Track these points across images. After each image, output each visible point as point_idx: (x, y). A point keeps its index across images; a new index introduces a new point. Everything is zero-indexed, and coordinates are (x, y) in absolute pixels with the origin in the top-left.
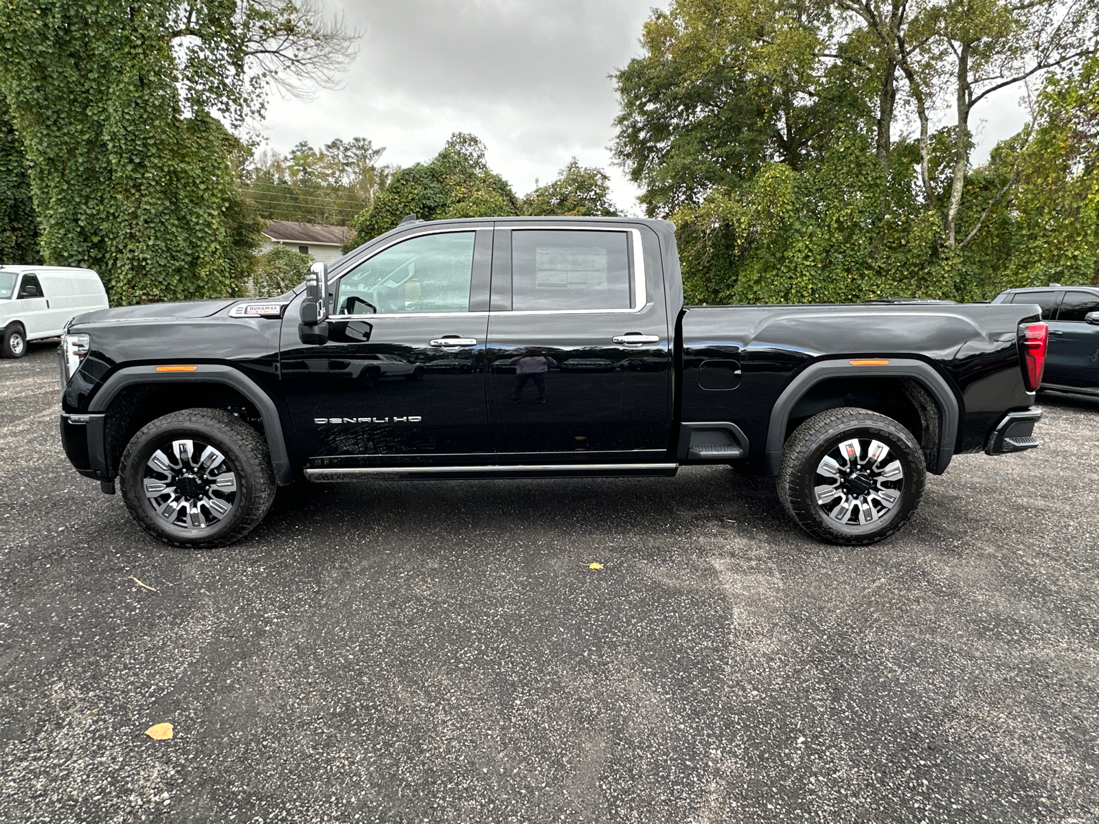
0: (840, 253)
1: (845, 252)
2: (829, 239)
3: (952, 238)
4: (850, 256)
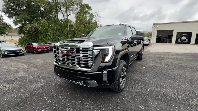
3: (69, 32)
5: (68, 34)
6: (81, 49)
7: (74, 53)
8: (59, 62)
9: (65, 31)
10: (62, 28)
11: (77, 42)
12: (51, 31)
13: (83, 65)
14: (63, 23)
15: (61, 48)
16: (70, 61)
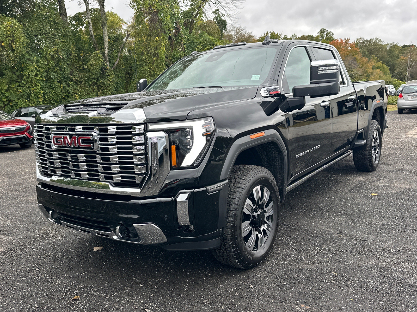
0: (55, 72)
1: (57, 72)
2: (48, 65)
3: (108, 65)
4: (60, 74)
5: (103, 73)
6: (112, 129)
7: (92, 142)
8: (52, 171)
9: (92, 61)
10: (80, 49)
11: (104, 110)
12: (37, 62)
13: (120, 179)
14: (83, 28)
15: (57, 128)
16: (83, 166)
